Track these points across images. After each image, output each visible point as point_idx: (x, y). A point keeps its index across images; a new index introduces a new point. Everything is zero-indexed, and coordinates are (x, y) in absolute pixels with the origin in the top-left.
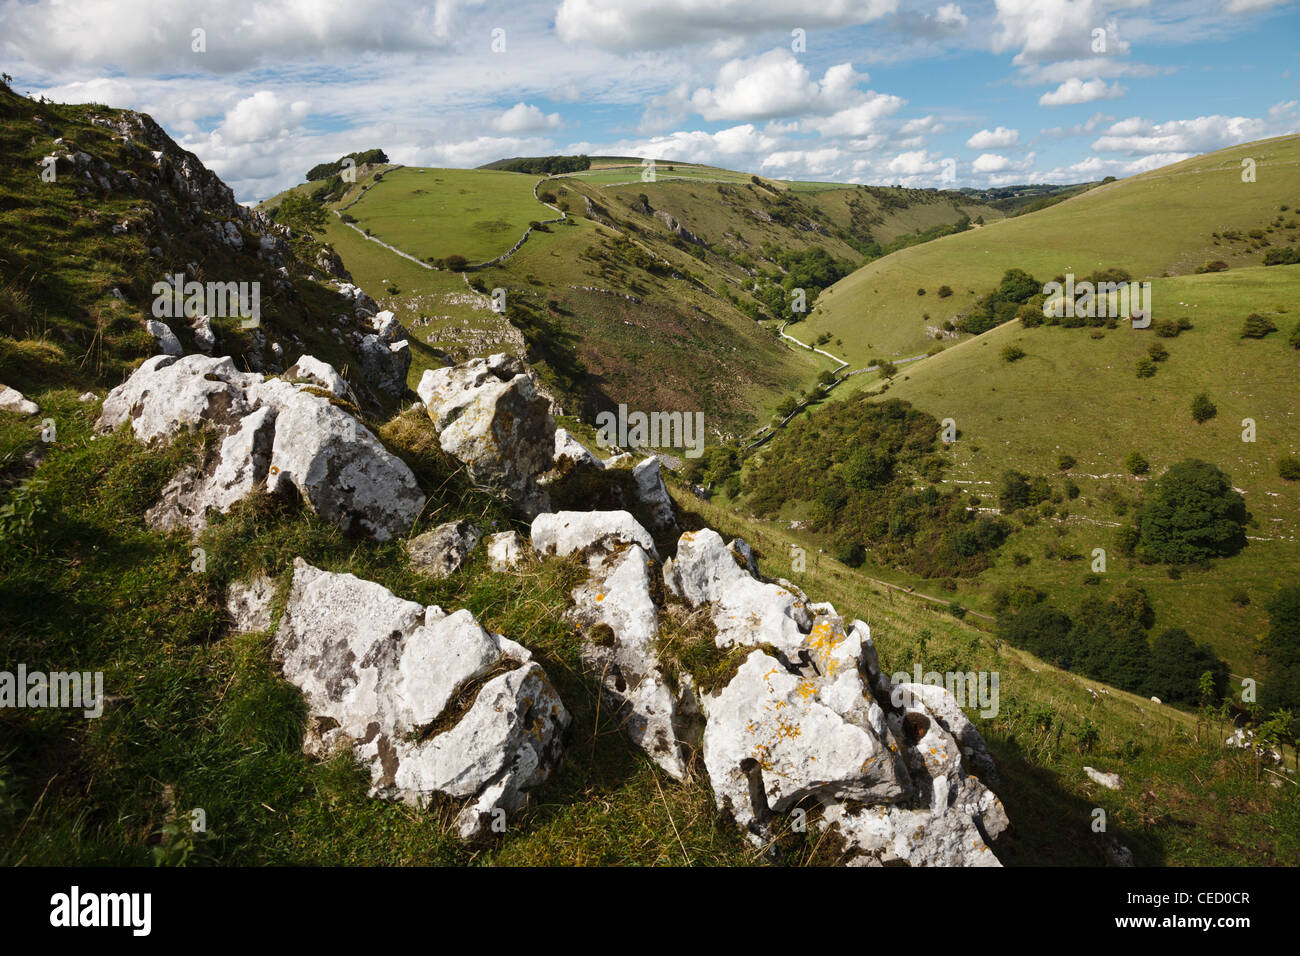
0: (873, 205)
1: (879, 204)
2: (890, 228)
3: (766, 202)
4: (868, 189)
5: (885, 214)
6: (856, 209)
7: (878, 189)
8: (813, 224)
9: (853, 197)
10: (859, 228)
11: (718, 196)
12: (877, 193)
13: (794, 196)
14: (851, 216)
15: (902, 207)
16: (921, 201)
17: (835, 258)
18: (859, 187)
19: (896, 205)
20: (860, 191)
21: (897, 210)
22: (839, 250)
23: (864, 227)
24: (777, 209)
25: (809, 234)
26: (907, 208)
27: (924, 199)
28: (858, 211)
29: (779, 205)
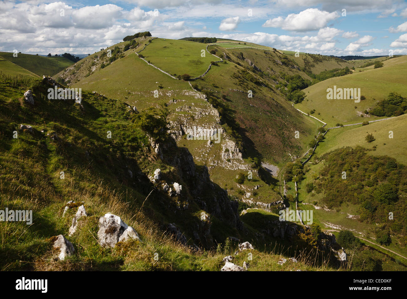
0: (311, 60)
1: (313, 60)
2: (318, 69)
3: (280, 57)
4: (309, 55)
5: (315, 63)
6: (306, 61)
7: (313, 55)
8: (295, 66)
9: (304, 57)
10: (307, 68)
11: (264, 55)
12: (312, 56)
13: (286, 55)
14: (305, 64)
15: (320, 61)
16: (326, 60)
17: (304, 79)
18: (306, 54)
19: (319, 61)
20: (307, 55)
21: (319, 62)
22: (305, 76)
23: (309, 68)
24: (283, 60)
25: (294, 70)
26: (322, 62)
27: (328, 59)
28: (307, 62)
29: (284, 59)
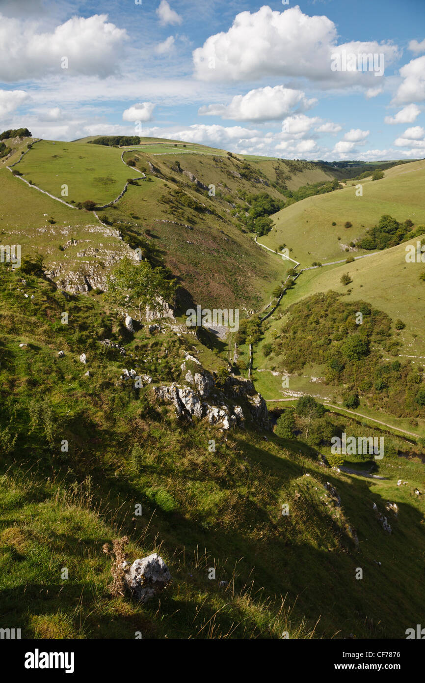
0: (286, 169)
1: (289, 169)
2: (296, 183)
3: (237, 166)
4: (283, 161)
5: (292, 174)
6: (278, 171)
7: (288, 161)
8: (261, 179)
9: (276, 165)
10: (280, 181)
11: (213, 163)
12: (288, 163)
13: (248, 163)
14: (276, 175)
15: (299, 171)
16: (309, 168)
17: (273, 199)
18: (279, 159)
19: (297, 170)
20: (280, 162)
21: (297, 172)
22: (275, 194)
23: (282, 181)
24: (243, 171)
25: (259, 185)
26: (302, 171)
27: (310, 168)
28: (279, 174)
29: (244, 168)
